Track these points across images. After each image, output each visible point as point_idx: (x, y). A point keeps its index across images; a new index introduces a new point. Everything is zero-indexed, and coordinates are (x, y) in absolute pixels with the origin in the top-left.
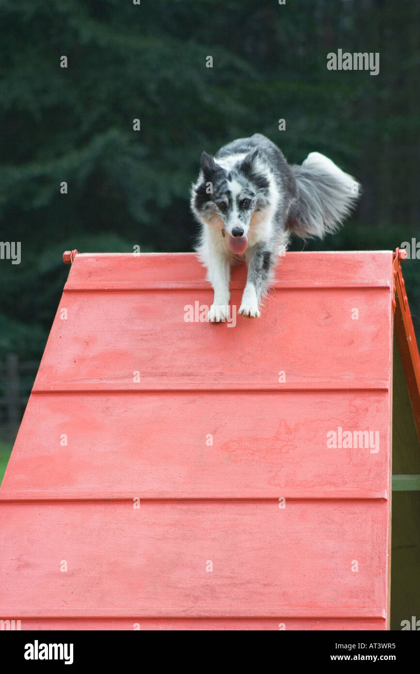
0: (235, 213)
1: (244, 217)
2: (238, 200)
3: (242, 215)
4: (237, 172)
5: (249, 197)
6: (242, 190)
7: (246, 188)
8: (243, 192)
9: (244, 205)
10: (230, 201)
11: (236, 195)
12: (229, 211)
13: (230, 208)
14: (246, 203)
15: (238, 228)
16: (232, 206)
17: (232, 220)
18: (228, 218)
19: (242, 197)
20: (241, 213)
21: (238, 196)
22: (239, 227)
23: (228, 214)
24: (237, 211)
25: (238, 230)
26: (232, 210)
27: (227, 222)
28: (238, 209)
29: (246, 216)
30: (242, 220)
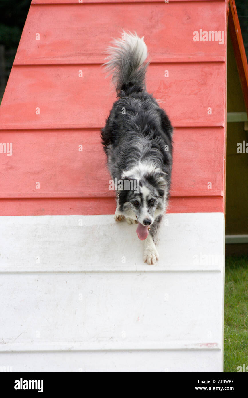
0: (145, 209)
1: (151, 211)
2: (147, 200)
3: (150, 210)
4: (145, 181)
5: (155, 198)
6: (150, 193)
7: (153, 192)
8: (151, 194)
9: (151, 203)
10: (142, 200)
11: (146, 196)
12: (141, 207)
13: (142, 205)
14: (152, 201)
15: (147, 219)
16: (143, 204)
17: (143, 214)
18: (140, 212)
19: (150, 198)
20: (149, 209)
21: (147, 197)
22: (149, 218)
23: (140, 209)
24: (147, 207)
25: (148, 221)
26: (143, 206)
27: (139, 215)
28: (147, 206)
29: (152, 211)
30: (150, 214)
